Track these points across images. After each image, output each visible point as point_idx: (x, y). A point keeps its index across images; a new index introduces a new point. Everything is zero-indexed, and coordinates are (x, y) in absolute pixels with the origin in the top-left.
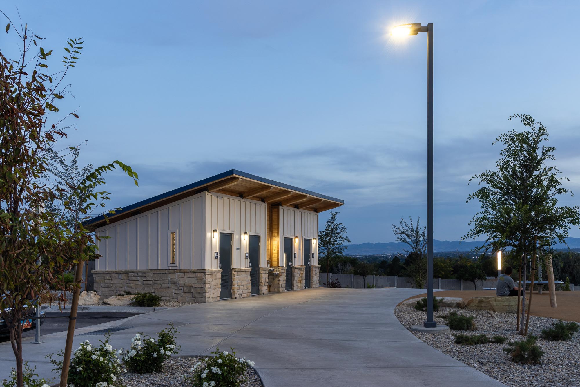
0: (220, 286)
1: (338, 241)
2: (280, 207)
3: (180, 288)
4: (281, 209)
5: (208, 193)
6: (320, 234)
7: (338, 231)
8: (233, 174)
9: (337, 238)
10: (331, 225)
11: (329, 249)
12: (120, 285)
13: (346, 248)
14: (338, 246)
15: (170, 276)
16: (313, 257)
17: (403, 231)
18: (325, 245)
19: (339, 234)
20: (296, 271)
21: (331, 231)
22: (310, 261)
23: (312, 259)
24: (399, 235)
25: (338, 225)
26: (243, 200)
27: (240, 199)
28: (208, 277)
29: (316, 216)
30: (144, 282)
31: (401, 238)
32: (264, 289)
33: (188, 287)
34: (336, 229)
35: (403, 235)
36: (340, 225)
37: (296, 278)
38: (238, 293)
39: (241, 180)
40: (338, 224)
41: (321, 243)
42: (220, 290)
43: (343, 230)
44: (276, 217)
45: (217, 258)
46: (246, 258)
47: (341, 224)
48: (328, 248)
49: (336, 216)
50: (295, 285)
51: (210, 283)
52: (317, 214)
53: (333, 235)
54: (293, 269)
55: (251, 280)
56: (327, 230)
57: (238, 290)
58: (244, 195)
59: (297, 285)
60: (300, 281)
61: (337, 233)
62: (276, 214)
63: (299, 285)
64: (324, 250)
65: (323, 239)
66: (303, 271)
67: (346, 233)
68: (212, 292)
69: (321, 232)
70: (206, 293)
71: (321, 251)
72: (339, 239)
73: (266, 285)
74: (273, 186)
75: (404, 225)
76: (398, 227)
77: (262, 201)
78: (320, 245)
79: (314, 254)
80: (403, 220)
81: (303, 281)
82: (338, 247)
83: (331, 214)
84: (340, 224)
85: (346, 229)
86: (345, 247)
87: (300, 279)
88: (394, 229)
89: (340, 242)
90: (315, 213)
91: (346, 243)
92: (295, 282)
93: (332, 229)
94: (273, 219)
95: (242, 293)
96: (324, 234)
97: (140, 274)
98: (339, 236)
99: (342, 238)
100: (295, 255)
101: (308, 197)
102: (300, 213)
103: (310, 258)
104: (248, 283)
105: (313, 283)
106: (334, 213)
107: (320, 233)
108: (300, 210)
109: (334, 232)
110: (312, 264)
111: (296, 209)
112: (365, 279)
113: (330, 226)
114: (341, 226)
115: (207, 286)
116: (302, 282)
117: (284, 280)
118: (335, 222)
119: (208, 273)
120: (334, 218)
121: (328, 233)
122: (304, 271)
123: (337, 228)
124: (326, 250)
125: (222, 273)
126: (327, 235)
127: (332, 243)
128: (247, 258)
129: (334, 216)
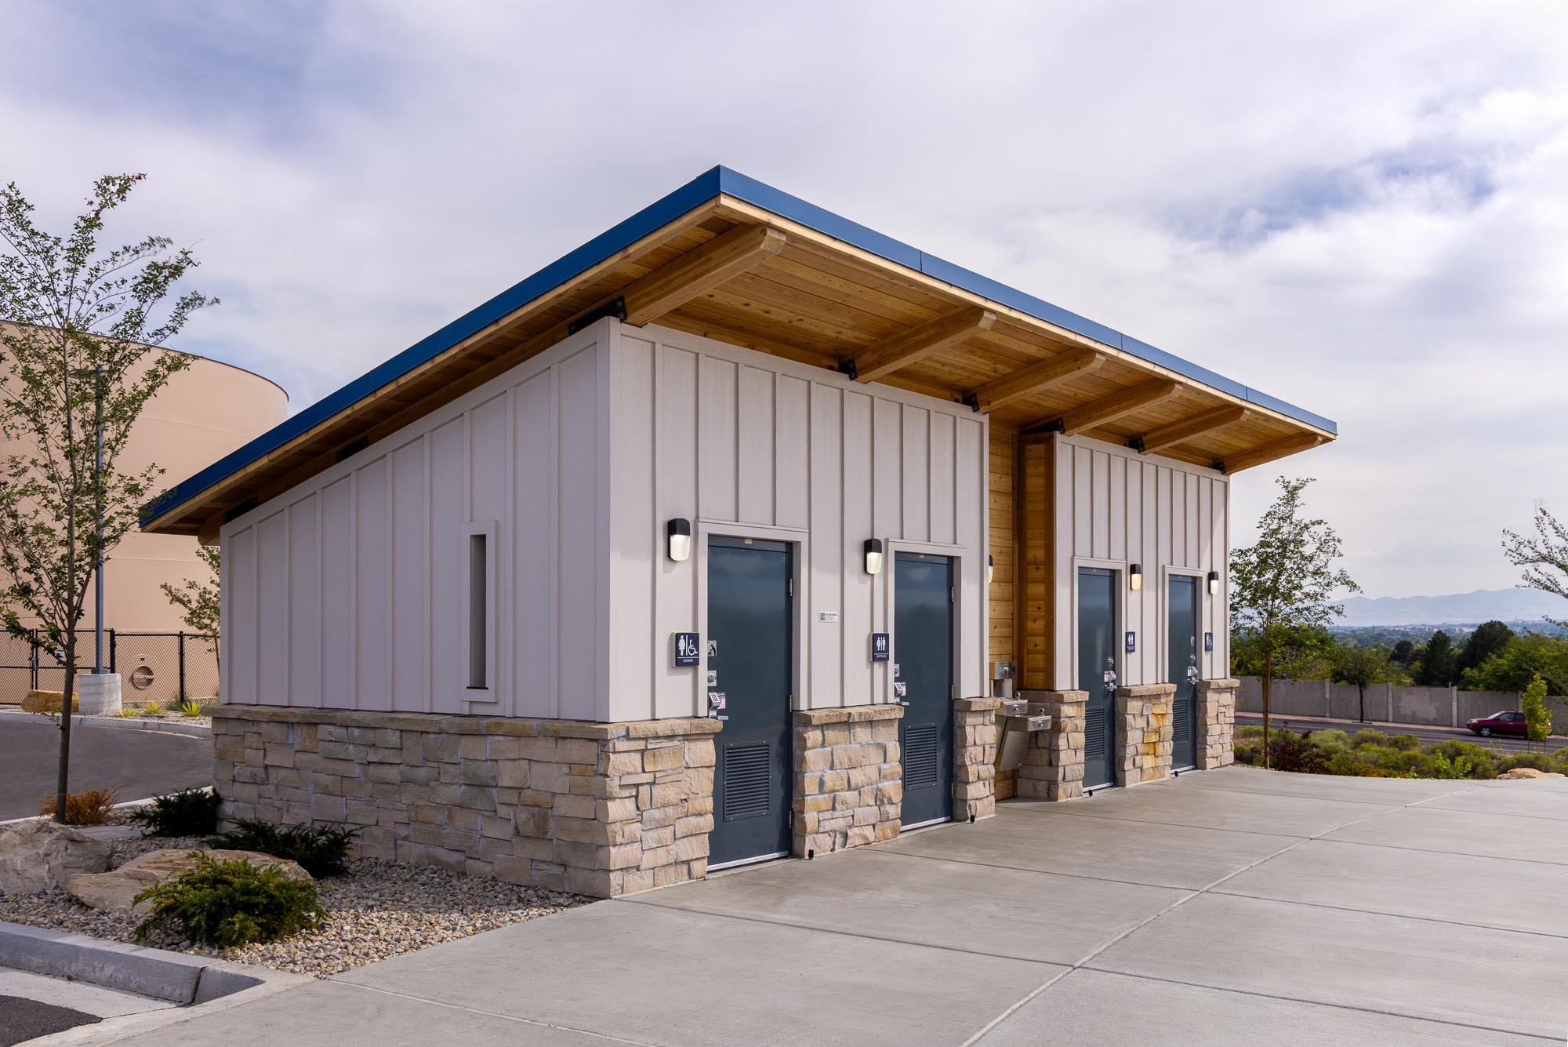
0: (709, 804)
1: (1309, 585)
2: (1059, 437)
3: (503, 811)
4: (1064, 445)
5: (626, 328)
6: (1236, 559)
7: (1308, 550)
8: (717, 193)
9: (1305, 576)
10: (1279, 528)
11: (1271, 614)
12: (292, 775)
13: (1339, 613)
14: (1308, 603)
15: (468, 747)
16: (1209, 648)
17: (1545, 552)
18: (1256, 602)
19: (1311, 559)
20: (1133, 706)
21: (1278, 548)
22: (1197, 664)
23: (1205, 658)
24: (1529, 566)
25: (1306, 527)
26: (855, 385)
27: (841, 380)
28: (623, 763)
29: (1218, 488)
30: (372, 769)
31: (1536, 576)
32: (980, 793)
33: (537, 809)
34: (1302, 543)
35: (1545, 567)
36: (1313, 529)
37: (1134, 737)
38: (827, 826)
39: (784, 238)
40: (1308, 522)
41: (1240, 594)
42: (708, 822)
43: (1328, 544)
44: (1041, 481)
45: (695, 663)
46: (875, 659)
47: (1320, 523)
48: (1266, 610)
49: (1300, 493)
50: (1128, 765)
51: (636, 797)
52: (1223, 478)
53: (1288, 564)
54: (1118, 699)
55: (902, 762)
56: (1263, 544)
57: (828, 815)
58: (858, 364)
59: (1138, 763)
60: (1152, 749)
61: (1303, 557)
62: (1042, 469)
63: (1148, 762)
64: (1250, 618)
65: (1246, 580)
66: (1166, 707)
67: (1341, 555)
68: (650, 838)
69: (1243, 553)
70: (613, 850)
71: (1241, 622)
72: (1309, 580)
73: (983, 775)
74: (990, 305)
75: (1550, 531)
76: (1524, 536)
77: (963, 403)
78: (1237, 599)
79: (1211, 635)
80: (1544, 513)
81: (1168, 747)
82: (1307, 609)
83: (1279, 486)
84: (1313, 524)
85: (1339, 541)
86: (1331, 608)
87: (1154, 738)
88: (1512, 545)
89: (1317, 589)
90: (1216, 475)
91: (1338, 595)
92: (1130, 751)
93: (1284, 544)
94: (1029, 490)
95: (850, 827)
96: (1254, 559)
97: (356, 732)
98: (1311, 568)
99: (1323, 573)
100: (1130, 639)
101: (1177, 386)
102: (1149, 471)
103: (1195, 650)
104: (882, 776)
105: (1209, 751)
106: (1294, 483)
107: (1239, 556)
108: (1150, 459)
109: (1292, 551)
110: (1206, 676)
111: (1131, 453)
112: (1364, 693)
113: (1275, 532)
114: (1320, 530)
115: (618, 809)
116: (1160, 749)
117: (1076, 751)
118: (1295, 518)
119: (622, 745)
120: (1293, 500)
121: (1268, 557)
122: (1171, 704)
123: (1306, 536)
124: (1260, 620)
125: (718, 738)
126: (1263, 563)
127: (1283, 594)
128: (876, 656)
129: (1292, 494)
